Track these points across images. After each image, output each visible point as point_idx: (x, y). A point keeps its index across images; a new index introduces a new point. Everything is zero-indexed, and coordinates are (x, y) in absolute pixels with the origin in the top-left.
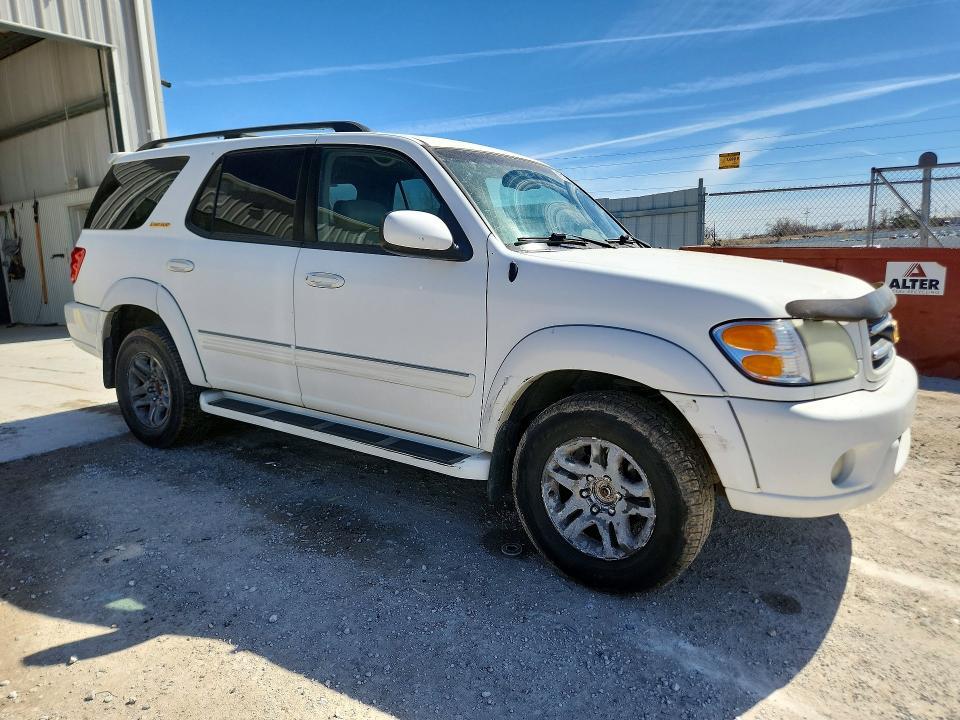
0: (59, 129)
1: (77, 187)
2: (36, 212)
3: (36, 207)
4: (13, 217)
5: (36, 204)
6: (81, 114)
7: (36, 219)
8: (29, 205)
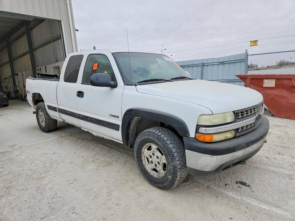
0: (51, 45)
1: (55, 62)
2: (46, 69)
3: (46, 68)
4: (40, 71)
5: (46, 66)
6: (56, 41)
7: (46, 71)
8: (44, 67)
